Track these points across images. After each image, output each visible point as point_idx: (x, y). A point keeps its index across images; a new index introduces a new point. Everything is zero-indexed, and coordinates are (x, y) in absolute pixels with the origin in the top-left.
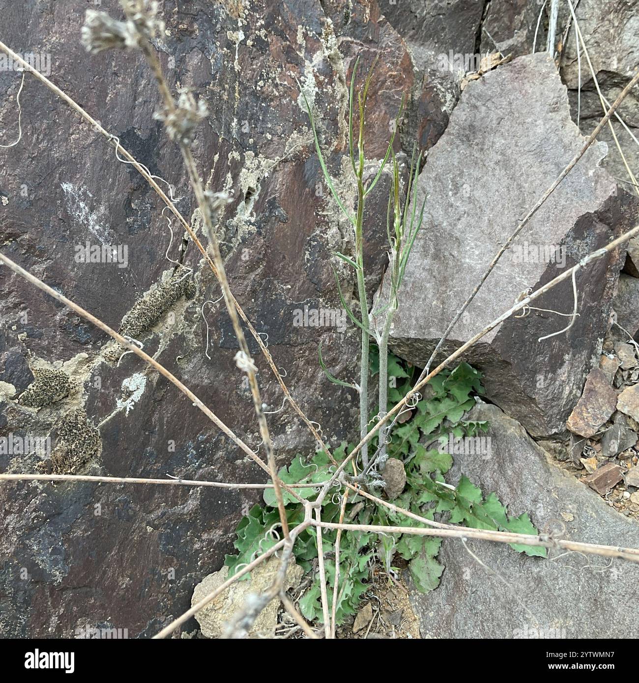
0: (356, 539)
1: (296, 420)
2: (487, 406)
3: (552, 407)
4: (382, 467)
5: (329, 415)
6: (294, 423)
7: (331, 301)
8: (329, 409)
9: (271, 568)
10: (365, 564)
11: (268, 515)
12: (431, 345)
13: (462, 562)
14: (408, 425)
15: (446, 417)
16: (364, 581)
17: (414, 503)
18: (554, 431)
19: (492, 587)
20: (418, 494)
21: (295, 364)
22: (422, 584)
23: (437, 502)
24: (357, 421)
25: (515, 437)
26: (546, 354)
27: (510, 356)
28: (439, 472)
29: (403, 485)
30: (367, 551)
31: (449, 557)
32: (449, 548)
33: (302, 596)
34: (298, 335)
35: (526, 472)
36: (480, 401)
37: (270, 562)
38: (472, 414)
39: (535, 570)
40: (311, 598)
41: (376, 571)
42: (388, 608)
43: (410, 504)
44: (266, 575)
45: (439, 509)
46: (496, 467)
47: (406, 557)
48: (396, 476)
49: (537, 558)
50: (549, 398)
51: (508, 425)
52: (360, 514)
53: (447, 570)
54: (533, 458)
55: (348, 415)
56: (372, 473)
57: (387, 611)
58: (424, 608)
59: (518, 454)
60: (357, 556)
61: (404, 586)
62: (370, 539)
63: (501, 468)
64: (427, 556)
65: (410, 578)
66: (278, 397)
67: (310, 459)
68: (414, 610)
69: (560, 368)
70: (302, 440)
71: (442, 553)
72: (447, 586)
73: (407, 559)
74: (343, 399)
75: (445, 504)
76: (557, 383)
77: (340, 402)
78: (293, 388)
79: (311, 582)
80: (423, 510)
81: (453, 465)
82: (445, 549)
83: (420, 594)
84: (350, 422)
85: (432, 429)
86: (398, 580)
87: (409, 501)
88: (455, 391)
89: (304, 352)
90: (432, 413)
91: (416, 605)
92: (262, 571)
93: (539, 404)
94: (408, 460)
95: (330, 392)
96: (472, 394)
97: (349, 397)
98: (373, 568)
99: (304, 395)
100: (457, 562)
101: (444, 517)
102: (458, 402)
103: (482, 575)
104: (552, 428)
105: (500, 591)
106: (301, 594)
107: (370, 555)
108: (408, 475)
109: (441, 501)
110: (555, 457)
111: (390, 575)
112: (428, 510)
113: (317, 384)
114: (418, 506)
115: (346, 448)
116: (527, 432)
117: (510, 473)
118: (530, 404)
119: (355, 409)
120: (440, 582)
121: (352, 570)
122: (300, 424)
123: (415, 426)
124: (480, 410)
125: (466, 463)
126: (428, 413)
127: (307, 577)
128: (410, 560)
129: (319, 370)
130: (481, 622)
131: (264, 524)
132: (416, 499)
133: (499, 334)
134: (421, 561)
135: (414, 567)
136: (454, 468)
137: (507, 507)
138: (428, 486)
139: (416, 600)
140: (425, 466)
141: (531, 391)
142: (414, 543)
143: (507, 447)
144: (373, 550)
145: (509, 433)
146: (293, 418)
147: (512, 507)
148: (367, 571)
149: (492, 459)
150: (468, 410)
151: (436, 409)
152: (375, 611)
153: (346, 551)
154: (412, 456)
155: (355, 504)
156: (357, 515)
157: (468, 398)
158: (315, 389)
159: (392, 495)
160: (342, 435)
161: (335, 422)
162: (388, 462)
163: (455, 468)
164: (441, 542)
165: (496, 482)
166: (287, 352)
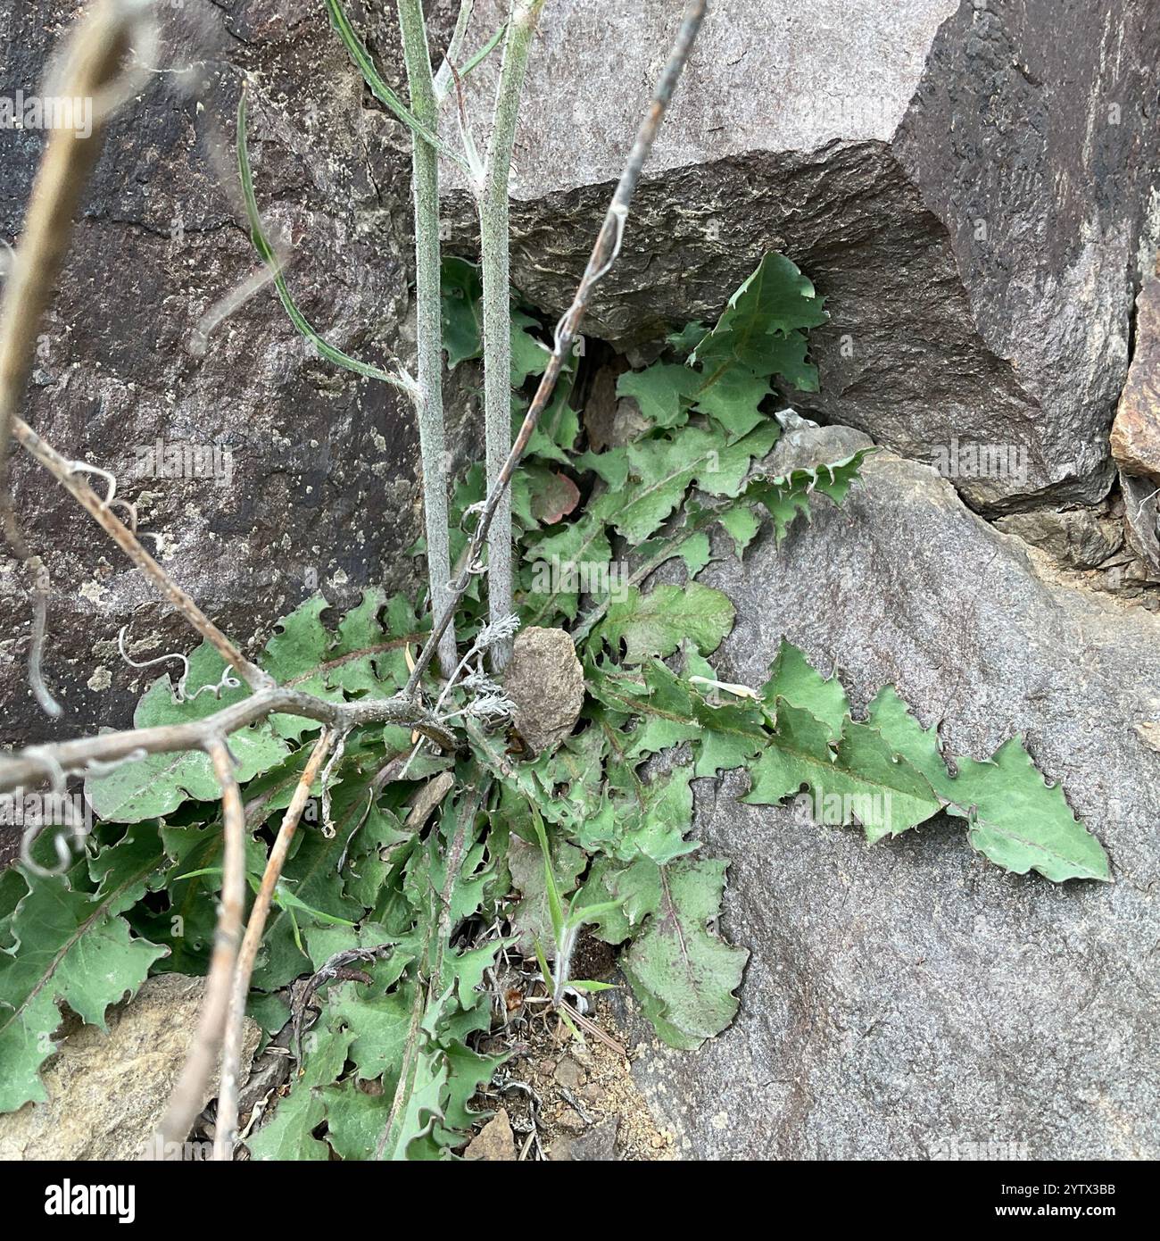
0: (440, 900)
1: (192, 510)
2: (821, 433)
3: (1059, 391)
4: (500, 658)
5: (316, 499)
6: (188, 524)
7: (292, 92)
8: (313, 476)
9: (132, 1044)
10: (478, 980)
11: (110, 856)
12: (657, 205)
13: (811, 927)
14: (573, 529)
15: (694, 482)
16: (476, 1040)
17: (617, 758)
18: (1064, 470)
19: (935, 1003)
20: (624, 728)
21: (172, 307)
22: (676, 1019)
23: (698, 744)
24: (412, 525)
25: (932, 509)
26: (1039, 210)
27: (945, 200)
28: (692, 649)
29: (575, 707)
30: (476, 932)
31: (759, 917)
32: (755, 889)
33: (259, 1122)
34: (171, 194)
35: (986, 609)
36: (800, 420)
37: (128, 1023)
38: (777, 466)
39: (1075, 928)
40: (292, 1126)
41: (512, 996)
42: (569, 1118)
43: (604, 763)
44: (114, 1071)
45: (706, 766)
46: (878, 611)
47: (613, 935)
48: (554, 679)
49: (1074, 886)
50: (1049, 360)
51: (900, 479)
52: (444, 812)
53: (757, 964)
54: (1003, 565)
55: (379, 502)
56: (470, 681)
57: (565, 1129)
58: (689, 1099)
59: (952, 560)
60: (447, 954)
61: (611, 1033)
62: (485, 891)
63: (899, 609)
64: (685, 922)
65: (629, 1001)
66: (111, 424)
67: (259, 649)
68: (656, 1109)
69: (1073, 265)
70: (222, 582)
71: (734, 907)
72: (764, 1020)
73: (614, 940)
74: (357, 449)
75: (726, 746)
76: (1069, 310)
77: (351, 456)
78: (170, 397)
79: (290, 1063)
80: (653, 776)
81: (736, 623)
82: (744, 894)
83: (669, 1053)
84: (387, 525)
85: (656, 525)
86: (589, 1014)
87: (597, 755)
88: (713, 401)
89: (203, 265)
90: (648, 477)
91: (658, 1095)
92: (98, 1061)
93: (1024, 379)
94: (583, 631)
95: (314, 419)
96: (768, 406)
97: (380, 442)
98: (502, 986)
99: (216, 424)
100: (793, 931)
101: (724, 790)
102: (728, 434)
103: (892, 967)
104: (1057, 461)
105: (964, 1015)
106: (256, 1113)
107: (493, 948)
108: (588, 674)
109: (708, 740)
110: (1068, 558)
111: (564, 1005)
112: (668, 774)
113: (261, 387)
114: (630, 767)
115: (383, 610)
116: (961, 496)
117: (932, 620)
118: (986, 388)
119: (400, 481)
120: (741, 1007)
121: (434, 1012)
122: (210, 528)
123: (594, 525)
124: (802, 449)
125: (772, 614)
126: (634, 481)
127: (276, 1051)
128: (627, 943)
129: (266, 342)
130: (912, 1131)
131: (93, 888)
132: (621, 745)
133: (915, 109)
134: (666, 940)
135: (645, 966)
136: (739, 630)
137: (939, 728)
138: (661, 697)
139: (657, 1077)
140: (641, 642)
141: (999, 335)
142: (634, 887)
143: (908, 544)
144: (497, 926)
145: (907, 501)
146: (181, 505)
147: (956, 732)
148: (487, 1004)
149: (862, 588)
150: (762, 453)
151: (658, 467)
152: (525, 1135)
153: (407, 943)
154: (591, 619)
155: (424, 781)
156: (434, 816)
157: (759, 418)
158: (259, 407)
159: (544, 741)
160: (364, 568)
161: (339, 524)
162: (521, 641)
163: (743, 631)
164: (728, 870)
165: (887, 658)
166: (132, 251)
